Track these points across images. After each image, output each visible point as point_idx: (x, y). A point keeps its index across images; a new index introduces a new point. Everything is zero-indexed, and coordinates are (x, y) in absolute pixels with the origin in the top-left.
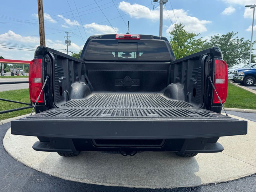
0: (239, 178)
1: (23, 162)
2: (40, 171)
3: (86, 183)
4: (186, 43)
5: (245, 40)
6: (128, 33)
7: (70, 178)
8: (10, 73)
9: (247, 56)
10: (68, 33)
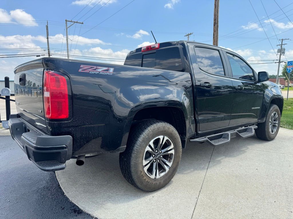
10: (282, 40)
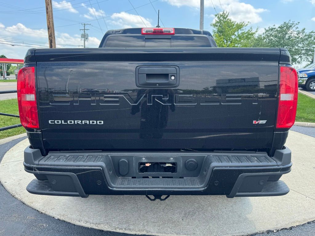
0: (306, 222)
1: (22, 199)
2: (43, 212)
3: (102, 229)
4: (233, 37)
5: (307, 32)
6: (158, 26)
7: (82, 222)
8: (15, 75)
9: (311, 52)
10: (84, 24)
